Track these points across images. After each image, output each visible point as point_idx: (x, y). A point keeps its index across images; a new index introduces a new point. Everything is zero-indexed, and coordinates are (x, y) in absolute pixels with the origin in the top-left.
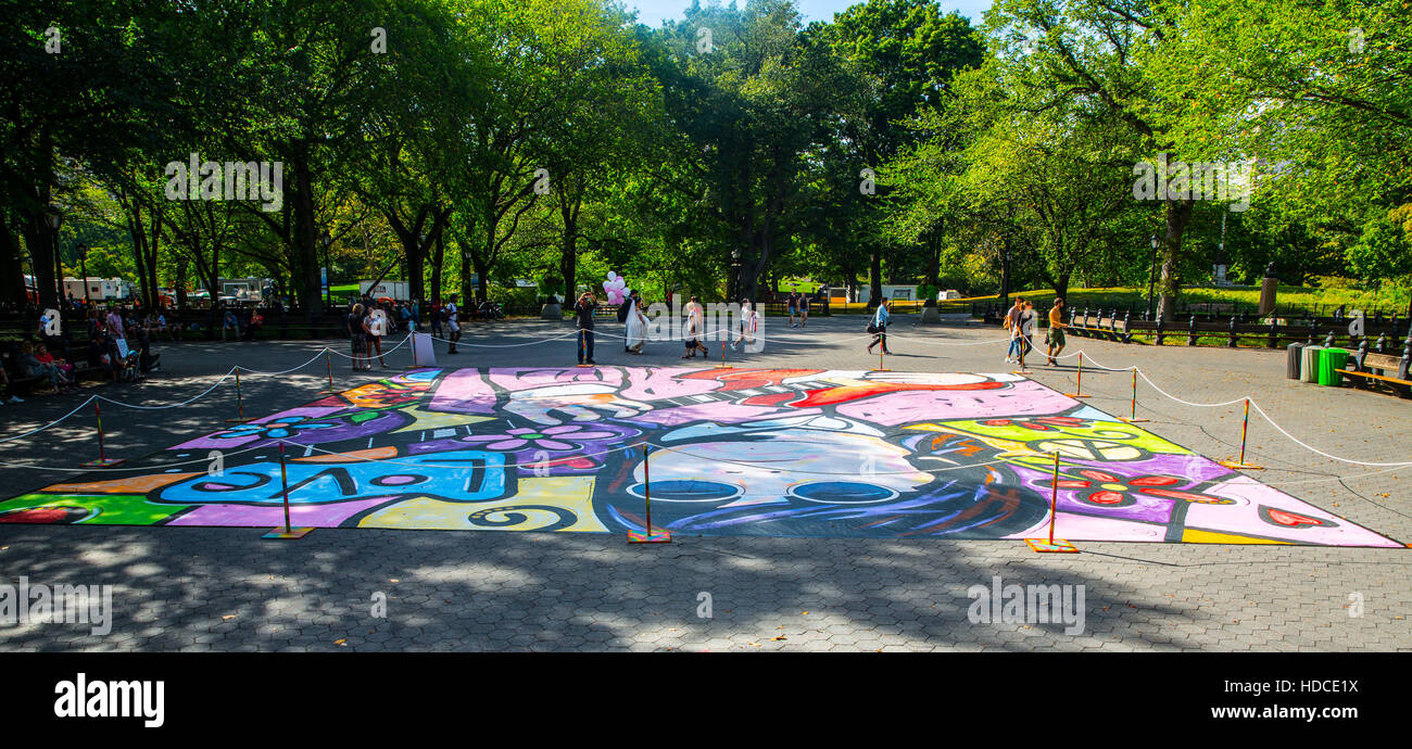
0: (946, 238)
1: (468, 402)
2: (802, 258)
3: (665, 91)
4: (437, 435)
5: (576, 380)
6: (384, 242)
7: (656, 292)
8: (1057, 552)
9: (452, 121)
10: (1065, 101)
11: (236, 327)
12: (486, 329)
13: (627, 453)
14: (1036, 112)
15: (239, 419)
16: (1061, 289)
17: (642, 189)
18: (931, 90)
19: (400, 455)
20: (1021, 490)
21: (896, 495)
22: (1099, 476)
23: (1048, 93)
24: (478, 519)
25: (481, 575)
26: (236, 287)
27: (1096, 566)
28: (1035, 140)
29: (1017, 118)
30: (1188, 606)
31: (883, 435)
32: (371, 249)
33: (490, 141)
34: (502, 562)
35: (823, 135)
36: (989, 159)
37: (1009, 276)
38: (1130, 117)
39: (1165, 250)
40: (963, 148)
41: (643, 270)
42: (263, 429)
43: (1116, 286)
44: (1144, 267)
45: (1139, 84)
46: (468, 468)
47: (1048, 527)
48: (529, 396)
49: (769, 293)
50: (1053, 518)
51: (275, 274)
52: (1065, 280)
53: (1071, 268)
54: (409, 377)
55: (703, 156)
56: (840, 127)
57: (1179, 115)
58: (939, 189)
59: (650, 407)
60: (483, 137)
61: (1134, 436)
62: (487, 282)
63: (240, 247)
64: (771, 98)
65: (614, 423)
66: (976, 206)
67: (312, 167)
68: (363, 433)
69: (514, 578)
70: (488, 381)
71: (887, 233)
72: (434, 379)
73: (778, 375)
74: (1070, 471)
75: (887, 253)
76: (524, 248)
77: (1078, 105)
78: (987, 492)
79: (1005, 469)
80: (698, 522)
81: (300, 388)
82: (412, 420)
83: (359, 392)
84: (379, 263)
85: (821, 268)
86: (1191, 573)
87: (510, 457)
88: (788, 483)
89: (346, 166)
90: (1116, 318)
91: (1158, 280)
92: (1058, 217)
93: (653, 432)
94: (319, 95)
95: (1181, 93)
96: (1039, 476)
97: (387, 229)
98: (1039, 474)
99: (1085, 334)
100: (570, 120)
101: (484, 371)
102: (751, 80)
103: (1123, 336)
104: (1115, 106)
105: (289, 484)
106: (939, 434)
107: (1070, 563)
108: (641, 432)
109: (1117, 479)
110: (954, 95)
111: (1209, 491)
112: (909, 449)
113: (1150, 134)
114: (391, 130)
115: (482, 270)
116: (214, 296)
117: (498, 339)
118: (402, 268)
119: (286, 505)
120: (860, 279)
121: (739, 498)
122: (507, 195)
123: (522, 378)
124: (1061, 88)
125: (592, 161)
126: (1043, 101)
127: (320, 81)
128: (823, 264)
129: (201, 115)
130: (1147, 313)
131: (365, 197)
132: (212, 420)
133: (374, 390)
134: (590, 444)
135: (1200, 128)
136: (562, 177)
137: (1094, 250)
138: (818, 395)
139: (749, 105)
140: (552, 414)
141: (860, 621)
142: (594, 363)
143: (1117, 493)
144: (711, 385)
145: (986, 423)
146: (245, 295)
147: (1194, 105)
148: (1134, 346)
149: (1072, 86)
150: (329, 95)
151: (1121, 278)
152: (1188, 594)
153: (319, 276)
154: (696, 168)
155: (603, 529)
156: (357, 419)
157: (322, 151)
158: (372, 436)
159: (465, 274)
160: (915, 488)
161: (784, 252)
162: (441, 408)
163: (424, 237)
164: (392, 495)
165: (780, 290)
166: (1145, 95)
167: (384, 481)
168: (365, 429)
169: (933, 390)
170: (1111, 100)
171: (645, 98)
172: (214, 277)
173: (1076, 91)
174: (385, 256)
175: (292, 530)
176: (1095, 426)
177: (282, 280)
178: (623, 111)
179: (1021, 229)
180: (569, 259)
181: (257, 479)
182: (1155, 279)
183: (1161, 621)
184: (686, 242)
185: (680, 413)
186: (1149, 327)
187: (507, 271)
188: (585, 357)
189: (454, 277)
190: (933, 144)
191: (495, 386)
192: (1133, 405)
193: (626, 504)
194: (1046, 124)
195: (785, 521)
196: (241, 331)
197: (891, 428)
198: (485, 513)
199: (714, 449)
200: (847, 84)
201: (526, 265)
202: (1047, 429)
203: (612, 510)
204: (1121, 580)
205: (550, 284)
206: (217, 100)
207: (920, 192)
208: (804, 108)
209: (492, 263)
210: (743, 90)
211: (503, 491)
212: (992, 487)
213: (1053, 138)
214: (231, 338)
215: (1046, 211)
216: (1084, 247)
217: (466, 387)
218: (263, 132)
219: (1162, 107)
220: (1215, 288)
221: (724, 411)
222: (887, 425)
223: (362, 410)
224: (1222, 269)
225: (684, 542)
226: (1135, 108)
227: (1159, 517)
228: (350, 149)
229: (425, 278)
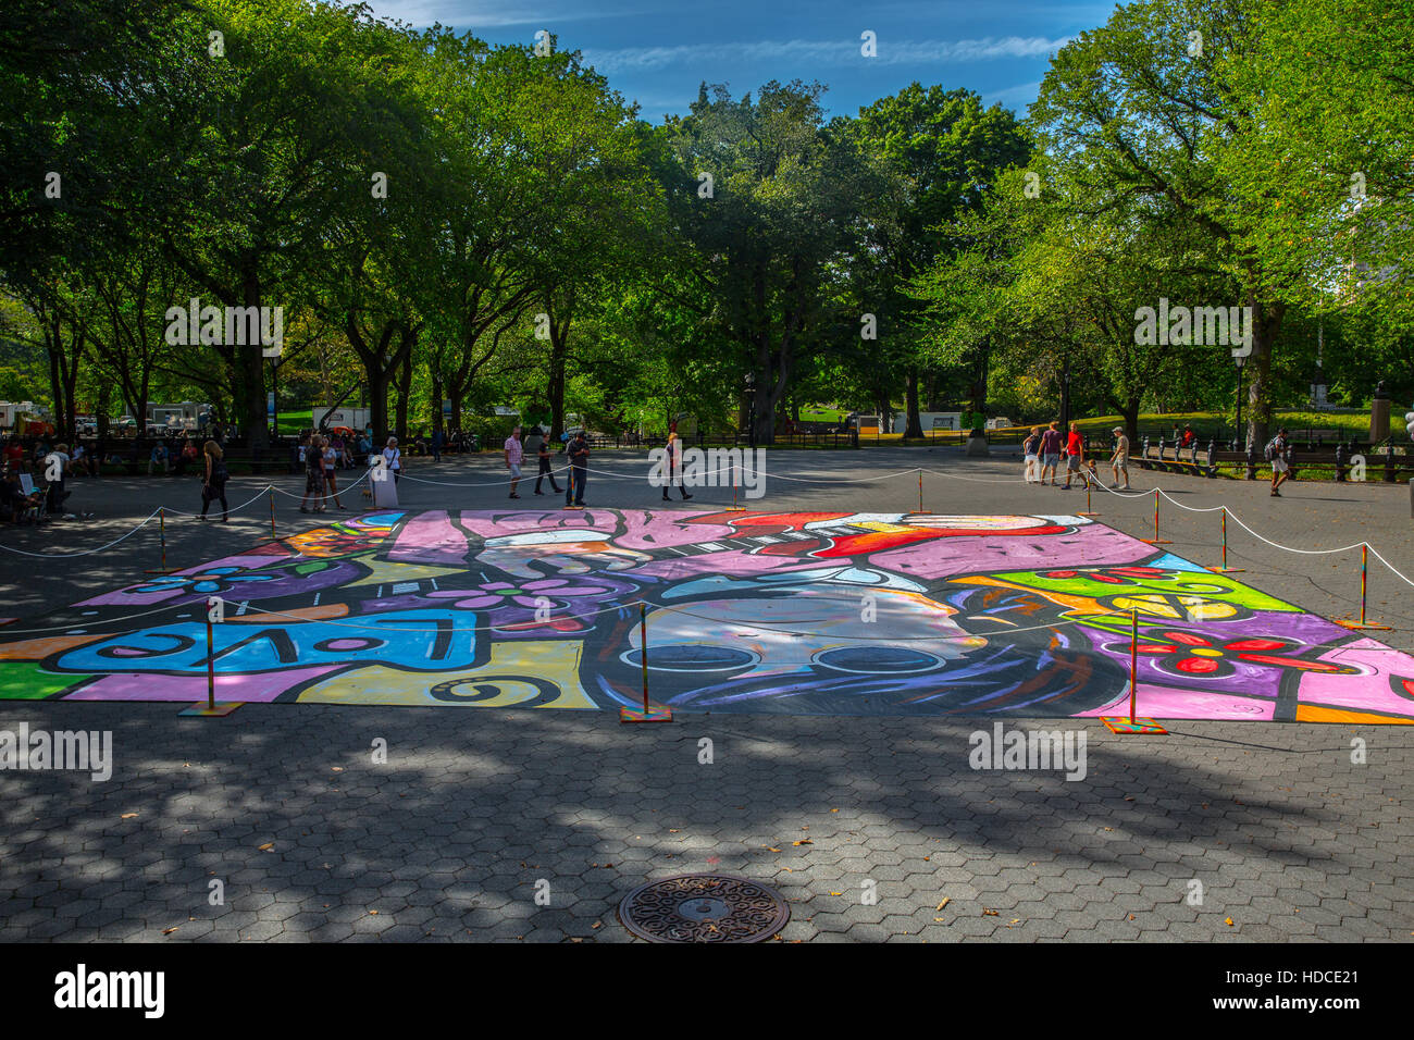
0: (993, 359)
1: (434, 550)
2: (827, 382)
3: (669, 194)
4: (397, 589)
5: (562, 525)
6: (343, 363)
7: (657, 422)
8: (1140, 733)
9: (425, 227)
10: (1126, 201)
11: (166, 461)
12: (459, 464)
13: (621, 613)
14: (1094, 215)
15: (161, 570)
16: (1131, 414)
17: (642, 304)
18: (972, 190)
19: (350, 615)
20: (1092, 656)
21: (941, 664)
22: (1188, 639)
23: (1106, 193)
24: (442, 692)
25: (442, 763)
26: (168, 413)
27: (1191, 752)
28: (1093, 246)
29: (1072, 222)
30: (1310, 803)
31: (924, 590)
32: (327, 371)
33: (468, 250)
34: (468, 747)
35: (849, 243)
36: (1041, 268)
37: (1068, 401)
38: (1203, 218)
39: (1251, 369)
40: (1010, 257)
41: (642, 396)
42: (190, 582)
43: (1196, 410)
44: (1228, 389)
45: (1213, 181)
46: (431, 631)
47: (1127, 705)
48: (507, 543)
49: (789, 422)
50: (1134, 691)
51: (215, 399)
52: (1135, 404)
53: (1142, 390)
54: (367, 521)
55: (713, 266)
56: (869, 233)
57: (1260, 216)
58: (983, 302)
59: (648, 558)
60: (460, 245)
61: (1227, 590)
62: (462, 410)
63: (175, 367)
64: (789, 202)
65: (606, 577)
66: (1027, 322)
67: (262, 280)
68: (308, 587)
69: (483, 767)
70: (459, 526)
71: (925, 353)
72: (395, 523)
73: (800, 519)
74: (1151, 633)
75: (926, 375)
76: (505, 371)
77: (1141, 205)
78: (1051, 659)
79: (1072, 630)
80: (705, 696)
81: (236, 534)
82: (368, 571)
83: (306, 538)
84: (336, 388)
85: (848, 392)
86: (1310, 761)
87: (483, 617)
88: (813, 648)
89: (302, 277)
90: (1198, 448)
91: (1246, 404)
92: (1124, 333)
93: (652, 588)
94: (274, 198)
95: (1261, 191)
96: (1115, 640)
97: (347, 349)
98: (1115, 637)
99: (1162, 468)
100: (560, 227)
101: (455, 514)
102: (766, 182)
103: (1206, 469)
104: (1184, 206)
105: (216, 649)
106: (992, 589)
107: (1157, 748)
108: (638, 588)
109: (1209, 643)
110: (998, 197)
111: (1326, 657)
112: (956, 607)
113: (1228, 238)
114: (355, 235)
115: (455, 396)
116: (142, 424)
117: (474, 477)
118: (364, 393)
119: (211, 675)
120: (894, 405)
121: (754, 667)
122: (487, 310)
123: (499, 522)
124: (1122, 187)
125: (584, 274)
126: (1101, 202)
127: (275, 184)
128: (851, 389)
129: (136, 220)
130: (1235, 442)
131: (323, 313)
132: (129, 571)
133: (325, 535)
134: (578, 602)
135: (1285, 230)
136: (550, 290)
137: (1167, 370)
138: (847, 543)
139: (764, 209)
140: (534, 565)
141: (902, 821)
142: (583, 504)
143: (1210, 659)
144: (720, 530)
145: (1047, 576)
146: (178, 422)
147: (1277, 204)
148: (1220, 481)
149: (1135, 185)
150: (285, 199)
151: (1201, 401)
152: (1308, 787)
153: (265, 403)
154: (704, 280)
155: (591, 704)
156: (302, 570)
157: (274, 260)
158: (319, 590)
159: (436, 400)
160: (965, 654)
161: (805, 375)
162: (401, 558)
163: (389, 358)
164: (340, 663)
165: (801, 419)
166: (1219, 193)
167: (330, 646)
168: (311, 583)
169: (983, 536)
170: (1179, 199)
171: (645, 203)
172: (142, 401)
173: (1139, 190)
174: (344, 379)
175: (216, 706)
176: (1178, 578)
177: (221, 405)
178: (620, 216)
179: (1079, 346)
180: (557, 384)
181: (177, 643)
182: (1242, 403)
183: (1276, 823)
184: (692, 364)
185: (684, 564)
186: (1238, 458)
187: (486, 398)
188: (573, 498)
189: (424, 404)
190: (975, 252)
191: (467, 532)
192: (1219, 550)
193: (620, 676)
194: (1105, 228)
195: (809, 695)
196: (171, 465)
197: (934, 581)
198: (450, 685)
199: (724, 608)
200: (875, 186)
201: (506, 390)
202: (1121, 582)
203: (603, 682)
204: (1223, 768)
205: (534, 412)
206: (156, 204)
207: (960, 306)
208: (826, 213)
209: (468, 387)
210: (757, 193)
211: (472, 659)
212: (1058, 653)
213: (1114, 243)
214: (158, 473)
215: (1109, 325)
216: (1156, 366)
217: (436, 533)
218: (208, 239)
219: (1240, 207)
220: (1314, 411)
221: (737, 562)
222: (929, 577)
223: (311, 559)
224: (1322, 389)
225: (688, 720)
226: (1208, 209)
227: (1265, 689)
228: (306, 258)
229: (390, 404)
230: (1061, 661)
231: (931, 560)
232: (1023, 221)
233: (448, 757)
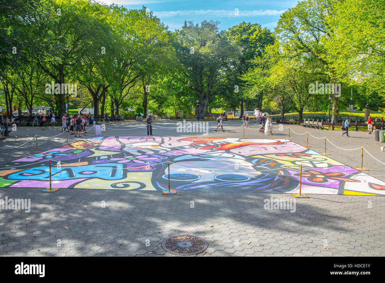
0: (264, 97)
1: (112, 147)
2: (219, 103)
3: (176, 51)
4: (101, 158)
5: (147, 141)
6: (87, 96)
7: (172, 113)
8: (302, 198)
9: (110, 59)
10: (300, 55)
11: (38, 122)
12: (118, 124)
13: (163, 165)
14: (291, 58)
15: (36, 152)
16: (301, 112)
17: (169, 81)
18: (259, 51)
19: (89, 164)
20: (289, 177)
21: (249, 179)
22: (315, 173)
23: (295, 52)
24: (114, 186)
25: (115, 205)
26: (38, 109)
27: (316, 203)
28: (291, 66)
29: (285, 60)
30: (347, 216)
31: (245, 159)
32: (82, 98)
33: (121, 66)
34: (121, 200)
35: (225, 65)
36: (277, 72)
37: (284, 108)
38: (321, 59)
39: (333, 100)
40: (269, 69)
41: (168, 106)
42: (44, 155)
43: (318, 111)
44: (327, 105)
45: (323, 49)
46: (111, 169)
47: (299, 190)
48: (132, 145)
49: (208, 113)
50: (301, 186)
51: (51, 105)
52: (302, 109)
53: (304, 106)
54: (93, 139)
55: (188, 71)
56: (231, 62)
57: (336, 59)
58: (261, 81)
59: (170, 150)
60: (119, 64)
61: (326, 160)
62: (119, 109)
63: (40, 97)
64: (209, 53)
65: (159, 155)
66: (273, 87)
67: (64, 72)
68: (77, 157)
69: (125, 206)
70: (118, 141)
71: (245, 95)
72: (101, 140)
73: (211, 140)
74: (306, 171)
75: (245, 101)
76: (131, 99)
77: (304, 56)
78: (279, 178)
79: (284, 170)
80: (185, 187)
81: (57, 142)
82: (93, 153)
83: (77, 144)
84: (84, 103)
85: (225, 106)
86: (347, 205)
87: (125, 165)
88: (214, 174)
89: (76, 72)
90: (319, 121)
91: (331, 110)
92: (299, 90)
93: (171, 158)
94: (68, 50)
95: (336, 52)
96: (296, 173)
97: (88, 92)
98: (296, 172)
99: (309, 127)
100: (147, 59)
101: (117, 137)
102: (203, 48)
103: (321, 127)
104: (316, 56)
105: (52, 174)
106: (263, 159)
107: (307, 201)
108: (167, 158)
109: (322, 174)
110: (266, 53)
111: (352, 178)
112: (253, 164)
113: (327, 65)
114: (90, 61)
115: (117, 105)
116: (31, 112)
117: (122, 127)
118: (92, 104)
119: (51, 181)
120: (237, 109)
121: (199, 179)
122: (126, 82)
123: (129, 140)
124: (299, 51)
125: (153, 72)
126: (293, 55)
127: (69, 46)
128: (225, 104)
129: (30, 56)
130: (329, 120)
131: (81, 82)
132: (27, 152)
133: (81, 143)
134: (151, 161)
135: (343, 63)
136: (143, 77)
137: (311, 100)
138: (224, 146)
139: (202, 55)
140: (139, 151)
141: (238, 221)
142: (152, 135)
143: (321, 178)
144: (190, 143)
145: (278, 155)
146: (41, 112)
147: (340, 56)
148: (324, 130)
149: (302, 50)
150: (71, 51)
151: (320, 109)
152: (346, 212)
153: (65, 107)
154: (186, 74)
155: (155, 189)
156: (75, 152)
157: (68, 68)
158: (80, 158)
159: (112, 106)
160: (255, 176)
161: (213, 100)
162: (102, 149)
163: (99, 95)
164: (86, 178)
165: (212, 113)
166: (325, 53)
167: (83, 173)
168: (78, 156)
169: (261, 145)
170: (314, 54)
171: (170, 53)
172: (31, 106)
173: (304, 52)
174: (87, 100)
175: (52, 189)
176: (313, 156)
177: (53, 108)
178: (163, 57)
179: (287, 94)
180: (145, 102)
181: (41, 172)
182: (331, 109)
183: (338, 222)
184: (182, 97)
185: (180, 152)
186: (329, 124)
187: (125, 106)
188: (150, 133)
189: (109, 107)
190: (259, 68)
191: (120, 142)
192: (324, 149)
193: (162, 182)
194: (294, 62)
195: (213, 187)
196: (39, 123)
197: (247, 157)
198: (116, 184)
199: (191, 163)
200: (232, 49)
201: (131, 104)
202: (298, 157)
203: (158, 183)
204: (324, 207)
205: (139, 110)
206: (36, 51)
207: (255, 82)
208: (219, 56)
209: (121, 103)
210: (200, 51)
211: (122, 177)
212: (280, 176)
213: (297, 66)
214: (35, 125)
215: (295, 88)
216: (308, 99)
217: (112, 142)
218: (50, 62)
219: (331, 57)
220: (350, 112)
221: (194, 151)
222: (246, 156)
223: (77, 149)
224: (352, 106)
225: (181, 194)
226: (322, 57)
227: (336, 186)
228: (77, 67)
229: (99, 107)
230: (281, 178)
231: (246, 151)
232: (273, 60)
233: (115, 203)
